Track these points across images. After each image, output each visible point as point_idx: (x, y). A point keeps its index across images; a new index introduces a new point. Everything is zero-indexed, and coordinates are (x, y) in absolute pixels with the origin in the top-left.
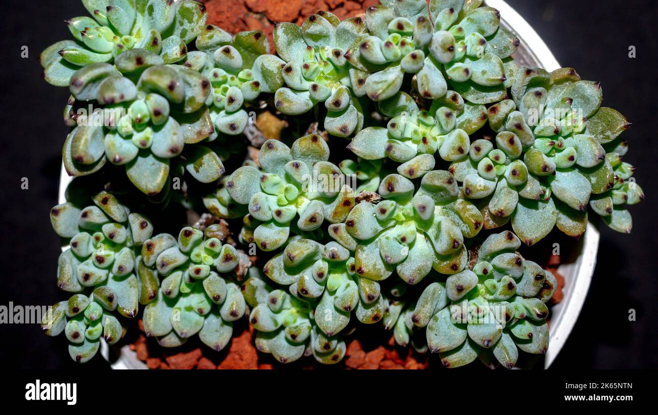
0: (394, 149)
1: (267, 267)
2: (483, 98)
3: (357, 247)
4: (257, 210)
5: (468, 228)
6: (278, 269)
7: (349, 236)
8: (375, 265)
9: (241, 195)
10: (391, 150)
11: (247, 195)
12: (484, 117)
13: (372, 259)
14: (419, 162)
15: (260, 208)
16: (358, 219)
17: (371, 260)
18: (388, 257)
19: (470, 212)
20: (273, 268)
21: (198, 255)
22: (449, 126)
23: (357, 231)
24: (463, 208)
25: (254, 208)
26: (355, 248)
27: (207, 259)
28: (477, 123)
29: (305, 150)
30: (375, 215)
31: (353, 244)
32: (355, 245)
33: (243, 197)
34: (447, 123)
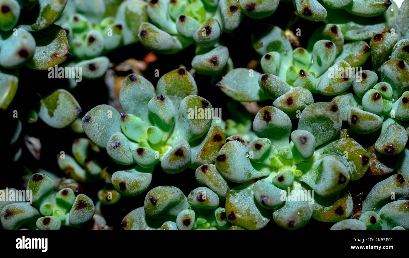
0: (269, 79)
1: (125, 220)
2: (365, 31)
3: (228, 192)
4: (116, 146)
5: (355, 166)
6: (138, 222)
7: (220, 177)
8: (249, 210)
9: (99, 133)
10: (267, 79)
11: (105, 135)
12: (367, 50)
13: (245, 204)
14: (298, 91)
15: (119, 144)
16: (230, 153)
17: (244, 206)
18: (264, 196)
19: (356, 147)
20: (133, 221)
21: (48, 206)
22: (329, 58)
23: (229, 167)
24: (348, 143)
25: (113, 145)
26: (225, 192)
27: (57, 212)
28: (360, 56)
29: (170, 85)
30: (248, 155)
31: (224, 187)
32: (226, 189)
33: (101, 136)
34: (327, 55)
